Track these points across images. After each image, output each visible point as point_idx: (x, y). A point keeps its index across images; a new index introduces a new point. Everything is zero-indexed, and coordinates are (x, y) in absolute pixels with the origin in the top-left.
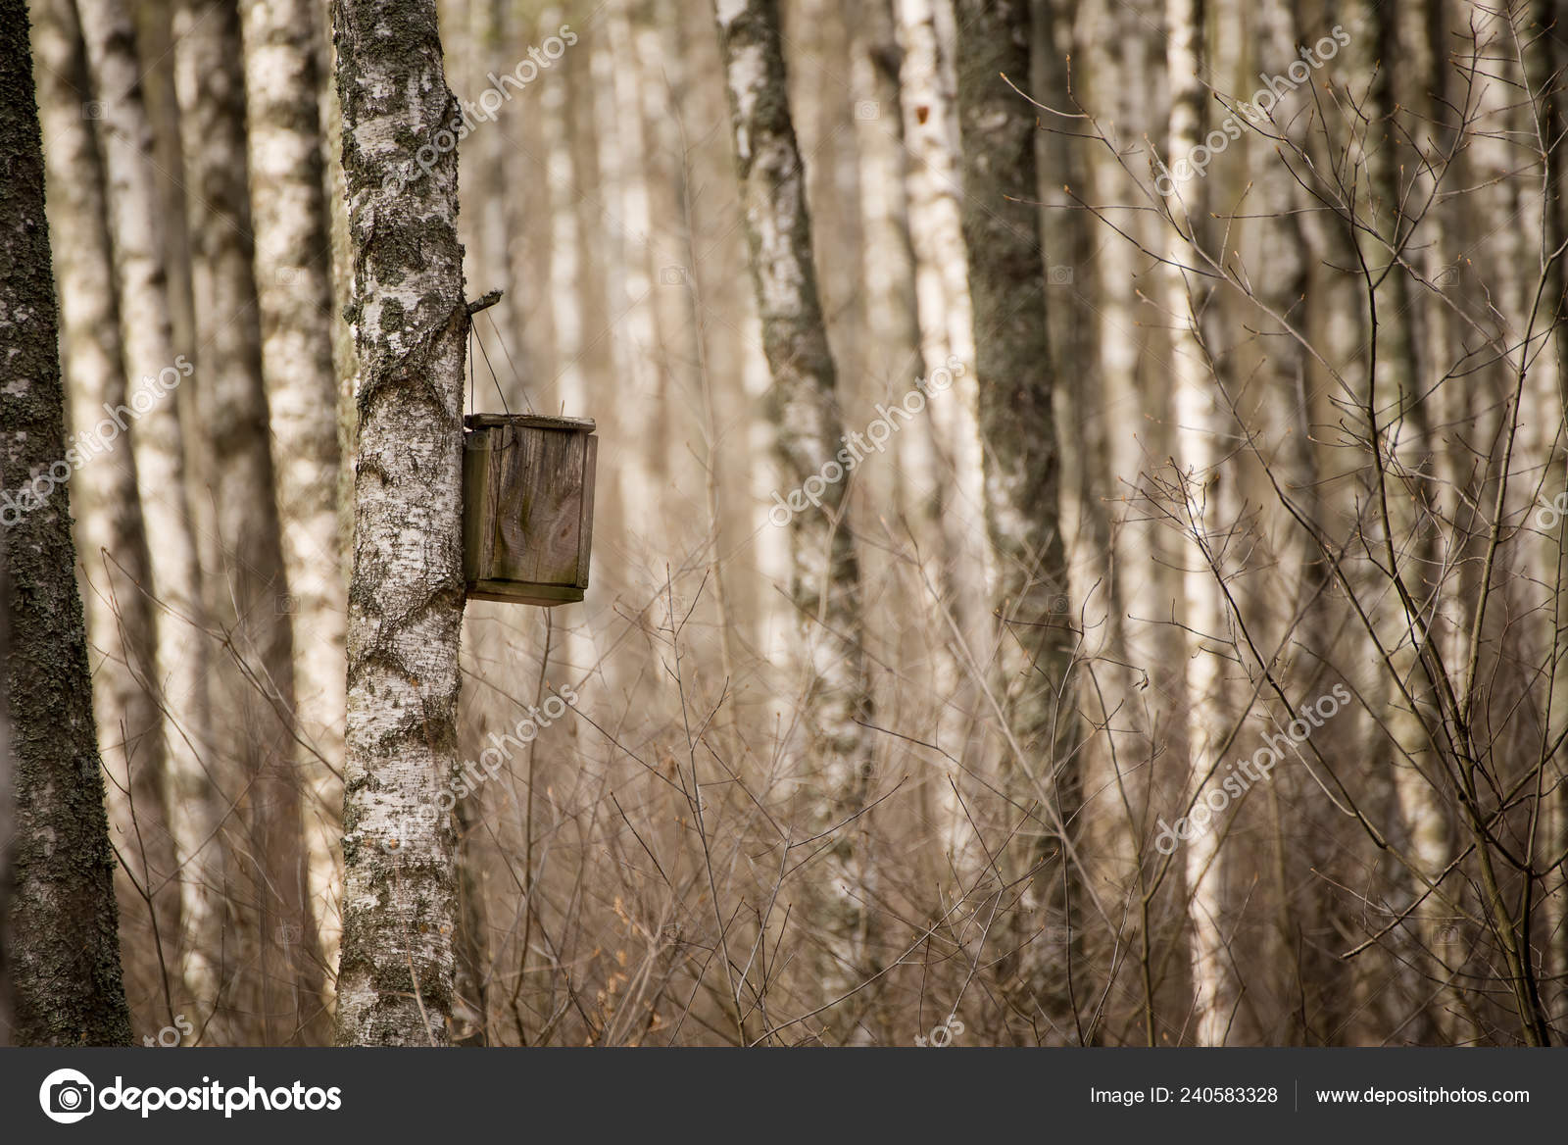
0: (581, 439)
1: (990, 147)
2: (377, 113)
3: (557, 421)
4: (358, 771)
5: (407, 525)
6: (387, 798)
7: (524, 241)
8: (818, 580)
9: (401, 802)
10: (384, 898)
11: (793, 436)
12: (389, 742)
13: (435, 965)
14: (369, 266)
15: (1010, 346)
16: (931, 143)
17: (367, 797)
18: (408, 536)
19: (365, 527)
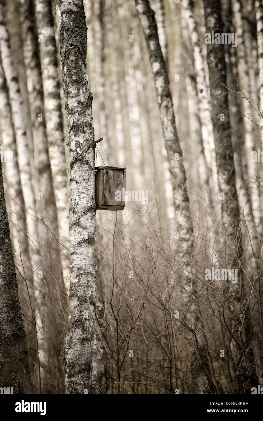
0: (122, 172)
1: (217, 99)
2: (73, 97)
3: (117, 168)
4: (72, 250)
5: (82, 193)
6: (79, 256)
7: (110, 121)
8: (179, 201)
9: (83, 257)
10: (79, 280)
11: (173, 168)
12: (79, 243)
13: (92, 295)
14: (72, 133)
15: (223, 145)
16: (204, 97)
17: (74, 256)
18: (83, 195)
19: (73, 193)
